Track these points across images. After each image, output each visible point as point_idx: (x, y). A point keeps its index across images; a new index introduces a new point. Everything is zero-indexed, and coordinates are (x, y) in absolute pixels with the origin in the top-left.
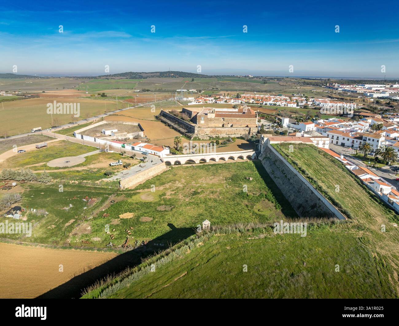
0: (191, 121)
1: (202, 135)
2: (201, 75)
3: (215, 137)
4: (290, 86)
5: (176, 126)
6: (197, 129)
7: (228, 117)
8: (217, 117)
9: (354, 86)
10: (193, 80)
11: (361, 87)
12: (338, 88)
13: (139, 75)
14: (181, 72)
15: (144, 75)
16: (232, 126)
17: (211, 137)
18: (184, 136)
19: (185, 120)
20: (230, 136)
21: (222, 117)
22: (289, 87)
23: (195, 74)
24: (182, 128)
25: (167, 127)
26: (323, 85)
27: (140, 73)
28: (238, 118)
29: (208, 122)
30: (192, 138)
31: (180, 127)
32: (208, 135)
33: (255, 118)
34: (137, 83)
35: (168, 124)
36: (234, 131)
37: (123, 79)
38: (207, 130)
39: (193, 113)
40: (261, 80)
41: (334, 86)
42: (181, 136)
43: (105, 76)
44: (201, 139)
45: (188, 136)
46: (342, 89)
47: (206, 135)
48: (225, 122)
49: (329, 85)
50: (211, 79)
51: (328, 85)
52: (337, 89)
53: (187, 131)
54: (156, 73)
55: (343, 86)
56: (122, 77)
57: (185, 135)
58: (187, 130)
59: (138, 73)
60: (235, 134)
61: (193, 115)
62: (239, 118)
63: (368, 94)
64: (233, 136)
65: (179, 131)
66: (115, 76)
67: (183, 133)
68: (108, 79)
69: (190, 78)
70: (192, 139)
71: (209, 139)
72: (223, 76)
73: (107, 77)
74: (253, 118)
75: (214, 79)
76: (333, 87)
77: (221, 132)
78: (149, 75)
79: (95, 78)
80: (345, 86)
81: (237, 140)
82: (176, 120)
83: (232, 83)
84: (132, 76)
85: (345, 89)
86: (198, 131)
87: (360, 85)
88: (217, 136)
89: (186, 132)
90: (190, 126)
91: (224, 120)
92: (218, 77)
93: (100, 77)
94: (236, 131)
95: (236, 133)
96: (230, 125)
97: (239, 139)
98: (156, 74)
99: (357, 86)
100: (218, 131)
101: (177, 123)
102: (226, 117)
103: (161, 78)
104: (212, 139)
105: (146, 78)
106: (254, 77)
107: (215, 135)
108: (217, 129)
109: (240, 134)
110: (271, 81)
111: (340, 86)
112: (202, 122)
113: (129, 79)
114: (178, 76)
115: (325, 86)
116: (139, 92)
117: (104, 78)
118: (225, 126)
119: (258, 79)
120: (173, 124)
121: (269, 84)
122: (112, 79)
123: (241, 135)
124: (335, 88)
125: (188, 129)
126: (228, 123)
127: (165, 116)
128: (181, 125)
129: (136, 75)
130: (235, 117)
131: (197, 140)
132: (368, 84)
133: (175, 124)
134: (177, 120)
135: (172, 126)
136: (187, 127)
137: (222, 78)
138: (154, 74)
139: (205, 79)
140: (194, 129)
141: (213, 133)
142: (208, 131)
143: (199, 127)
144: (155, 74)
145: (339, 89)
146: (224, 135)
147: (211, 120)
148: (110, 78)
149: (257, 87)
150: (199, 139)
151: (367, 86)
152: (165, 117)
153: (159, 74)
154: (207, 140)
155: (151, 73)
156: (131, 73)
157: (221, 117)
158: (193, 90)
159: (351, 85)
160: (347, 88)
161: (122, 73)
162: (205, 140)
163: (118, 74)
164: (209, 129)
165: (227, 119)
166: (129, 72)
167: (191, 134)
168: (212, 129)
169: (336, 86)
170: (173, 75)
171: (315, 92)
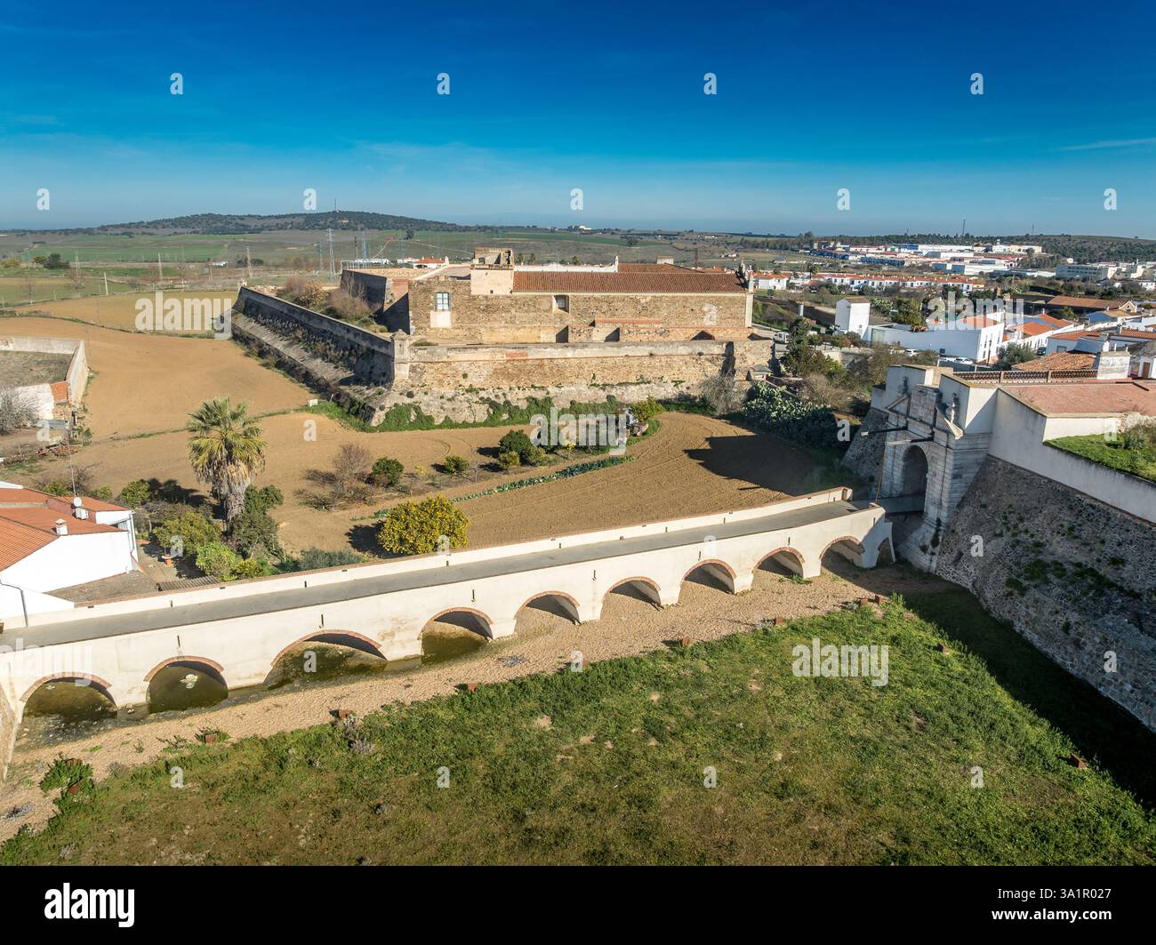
0: (380, 317)
1: (443, 391)
2: (436, 223)
3: (523, 405)
4: (706, 251)
5: (294, 353)
6: (407, 355)
7: (587, 290)
8: (528, 289)
9: (889, 250)
10: (409, 237)
11: (909, 251)
12: (844, 254)
13: (237, 224)
14: (374, 213)
15: (252, 224)
16: (615, 337)
17: (501, 401)
18: (331, 404)
19: (346, 319)
20: (613, 392)
21: (554, 289)
22: (706, 254)
23: (416, 220)
24: (324, 356)
25: (253, 363)
26: (803, 249)
27: (242, 218)
28: (645, 290)
29: (474, 320)
30: (378, 418)
31: (315, 356)
32: (483, 394)
33: (737, 291)
34: (226, 246)
35: (260, 345)
36: (636, 363)
37: (181, 234)
38: (472, 363)
39: (389, 284)
40: (617, 237)
41: (834, 248)
42: (314, 402)
43: (123, 226)
44: (439, 421)
45: (353, 403)
46: (859, 257)
47: (471, 390)
48: (570, 320)
49: (819, 247)
50: (467, 233)
51: (815, 246)
52: (844, 257)
53: (349, 374)
54: (294, 216)
55: (859, 249)
56: (179, 230)
57: (338, 396)
58: (350, 367)
59: (233, 218)
60: (642, 381)
61: (393, 294)
62: (650, 295)
63: (949, 267)
64: (635, 395)
65: (307, 379)
66: (156, 228)
67: (328, 385)
68: (130, 235)
69: (400, 230)
70: (374, 423)
71: (491, 417)
72: (502, 228)
73: (130, 230)
74: (726, 290)
75: (477, 233)
76: (834, 252)
77: (559, 373)
78: (267, 222)
79: (88, 232)
80: (864, 250)
81: (665, 416)
82: (297, 322)
83: (532, 243)
84: (214, 225)
85: (868, 256)
86: (413, 369)
87: (905, 247)
88: (540, 395)
89: (345, 382)
90: (365, 344)
91: (565, 309)
92: (488, 231)
93: (104, 228)
94: (647, 361)
95: (648, 376)
96: (601, 333)
97: (674, 414)
98: (294, 220)
99: (897, 250)
100: (540, 363)
101: (299, 334)
102: (578, 288)
103: (310, 232)
104: (505, 416)
105: (258, 231)
106: (592, 232)
107: (521, 394)
108: (534, 354)
109: (677, 383)
110: (646, 239)
111: (852, 249)
112: (442, 319)
113: (203, 233)
114: (363, 225)
115: (807, 249)
116: (225, 266)
117: (116, 231)
118: (571, 338)
119: (608, 236)
120: (279, 345)
121: (643, 248)
122: (143, 233)
123: (683, 388)
124: (839, 253)
125: (353, 360)
126: (593, 324)
127: (254, 309)
128: (320, 346)
129: (229, 223)
130: (628, 289)
131: (412, 426)
132: (923, 243)
133: (290, 345)
134: (304, 319)
135: (278, 354)
136: (353, 348)
137: (500, 231)
138: (286, 220)
139: (448, 233)
140: (389, 359)
141: (509, 377)
142: (478, 366)
143: (422, 344)
144: (289, 220)
145: (850, 258)
146: (579, 393)
147: (490, 307)
148: (140, 231)
149: (610, 254)
150: (425, 422)
151: (924, 249)
152: (252, 315)
153: (301, 220)
154: (475, 425)
155: (276, 217)
156: (210, 216)
157: (545, 289)
158: (410, 260)
159: (881, 247)
160: (874, 255)
161: (182, 218)
162: (465, 425)
163: (166, 221)
164: (482, 355)
165: (586, 300)
166: (203, 215)
167: (371, 392)
168: (500, 357)
169: (839, 249)
170: (348, 224)
171: (785, 264)
